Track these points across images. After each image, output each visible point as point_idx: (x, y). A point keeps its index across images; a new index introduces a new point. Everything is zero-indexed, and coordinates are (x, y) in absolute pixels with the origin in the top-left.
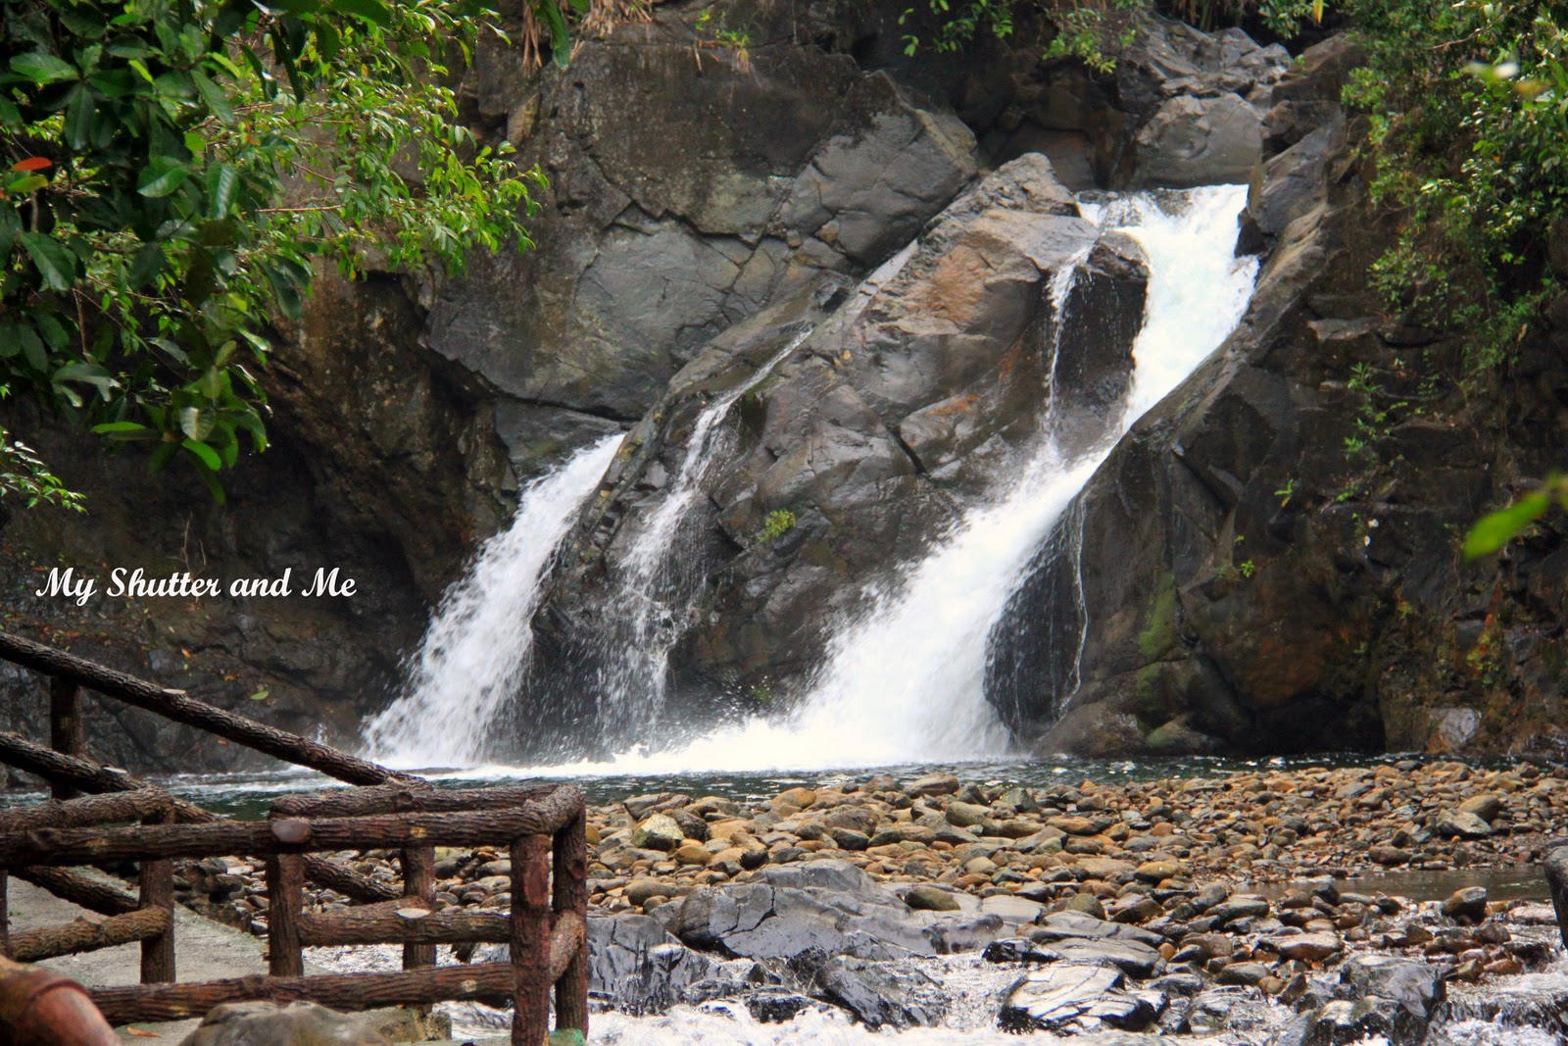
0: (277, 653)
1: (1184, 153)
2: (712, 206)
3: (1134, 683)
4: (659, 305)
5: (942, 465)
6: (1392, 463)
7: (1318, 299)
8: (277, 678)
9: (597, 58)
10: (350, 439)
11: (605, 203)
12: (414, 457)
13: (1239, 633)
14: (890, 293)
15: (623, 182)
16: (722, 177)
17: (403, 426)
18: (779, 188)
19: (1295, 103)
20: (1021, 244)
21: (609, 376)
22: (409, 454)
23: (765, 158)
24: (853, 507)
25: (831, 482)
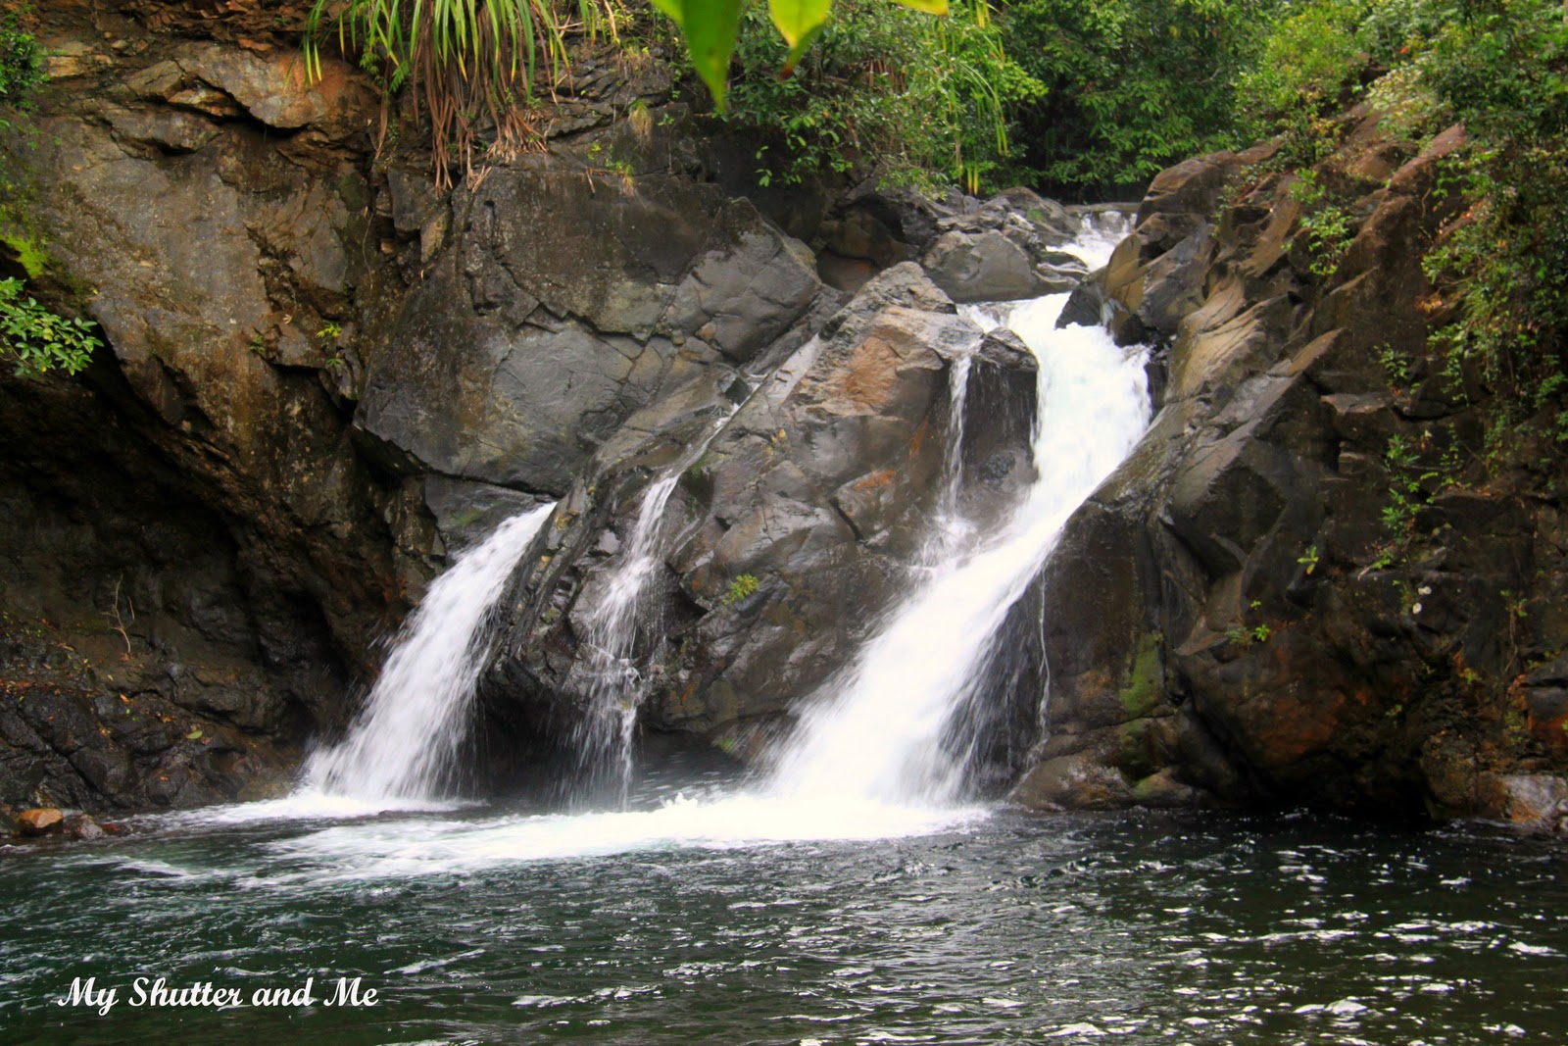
0: (205, 697)
1: (964, 276)
2: (609, 308)
3: (1117, 738)
4: (565, 393)
5: (874, 533)
6: (1436, 531)
7: (1326, 375)
8: (205, 718)
9: (505, 181)
10: (271, 510)
11: (517, 305)
12: (334, 526)
13: (1255, 694)
14: (814, 379)
15: (532, 287)
16: (616, 284)
17: (323, 500)
18: (664, 294)
19: (1168, 215)
20: (923, 337)
21: (523, 455)
22: (329, 523)
23: (652, 268)
24: (809, 571)
25: (787, 549)
